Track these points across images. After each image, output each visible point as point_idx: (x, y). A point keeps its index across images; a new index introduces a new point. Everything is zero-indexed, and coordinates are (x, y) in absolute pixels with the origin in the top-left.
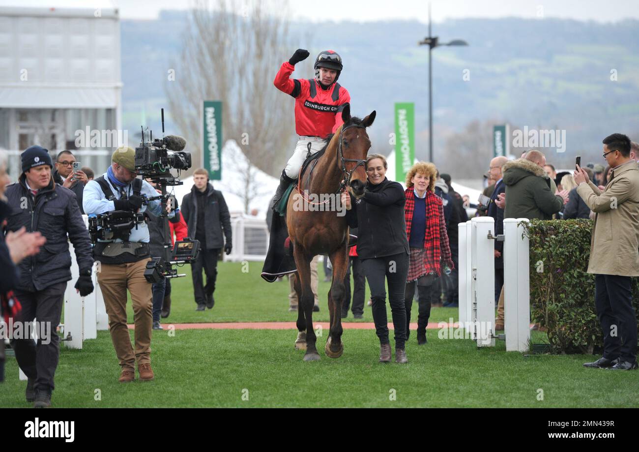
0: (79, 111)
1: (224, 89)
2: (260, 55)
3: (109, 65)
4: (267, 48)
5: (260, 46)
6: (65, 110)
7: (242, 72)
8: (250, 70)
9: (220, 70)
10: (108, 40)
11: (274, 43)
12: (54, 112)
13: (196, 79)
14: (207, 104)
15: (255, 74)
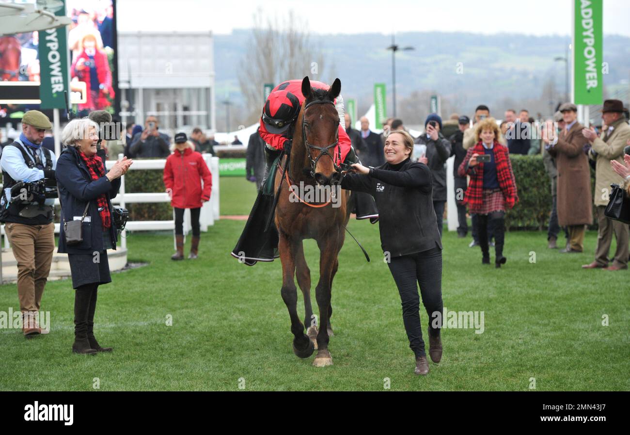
0: (189, 89)
1: (271, 75)
2: (292, 55)
3: (207, 63)
4: (296, 50)
5: (292, 50)
6: (180, 90)
7: (282, 65)
8: (286, 63)
9: (269, 64)
10: (206, 48)
11: (300, 48)
12: (175, 91)
13: (255, 70)
14: (266, 86)
15: (290, 66)
